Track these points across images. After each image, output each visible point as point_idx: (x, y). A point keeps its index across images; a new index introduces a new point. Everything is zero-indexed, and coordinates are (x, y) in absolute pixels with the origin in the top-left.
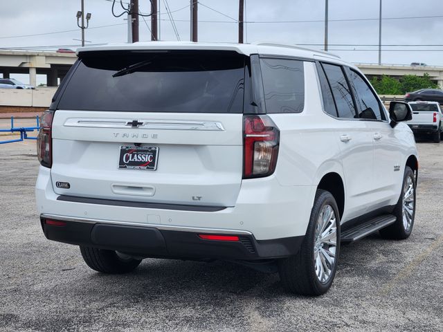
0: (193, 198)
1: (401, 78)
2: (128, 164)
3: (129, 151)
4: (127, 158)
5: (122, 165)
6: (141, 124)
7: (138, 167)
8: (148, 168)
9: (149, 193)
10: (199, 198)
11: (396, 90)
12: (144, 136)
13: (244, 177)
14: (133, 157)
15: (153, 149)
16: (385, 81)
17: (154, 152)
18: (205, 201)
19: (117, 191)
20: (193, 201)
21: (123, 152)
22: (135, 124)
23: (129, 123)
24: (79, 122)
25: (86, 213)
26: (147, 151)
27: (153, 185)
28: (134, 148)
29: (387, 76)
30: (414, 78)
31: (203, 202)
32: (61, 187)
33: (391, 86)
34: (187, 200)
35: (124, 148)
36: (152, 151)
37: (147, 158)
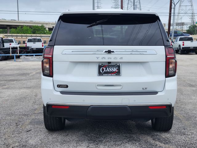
0: (143, 89)
1: (31, 27)
2: (104, 73)
3: (103, 66)
4: (103, 70)
5: (100, 74)
6: (113, 52)
7: (110, 75)
8: (116, 75)
9: (119, 88)
10: (146, 88)
11: (30, 32)
12: (115, 58)
13: (166, 77)
14: (106, 69)
15: (118, 65)
16: (24, 28)
17: (119, 67)
18: (149, 90)
19: (99, 88)
20: (143, 90)
21: (100, 67)
22: (109, 52)
23: (106, 52)
24: (72, 52)
25: (84, 101)
26: (115, 66)
27: (121, 83)
28: (107, 64)
29: (26, 26)
30: (37, 27)
31: (148, 90)
32: (62, 87)
33: (27, 30)
34: (140, 90)
35: (100, 65)
36: (117, 66)
37: (115, 70)
